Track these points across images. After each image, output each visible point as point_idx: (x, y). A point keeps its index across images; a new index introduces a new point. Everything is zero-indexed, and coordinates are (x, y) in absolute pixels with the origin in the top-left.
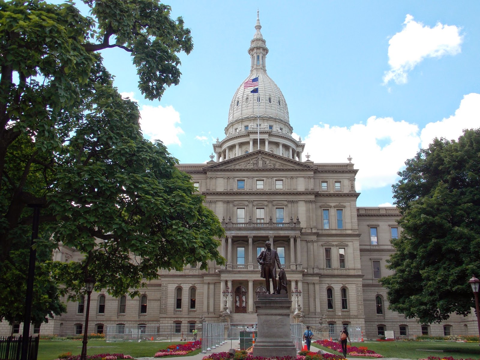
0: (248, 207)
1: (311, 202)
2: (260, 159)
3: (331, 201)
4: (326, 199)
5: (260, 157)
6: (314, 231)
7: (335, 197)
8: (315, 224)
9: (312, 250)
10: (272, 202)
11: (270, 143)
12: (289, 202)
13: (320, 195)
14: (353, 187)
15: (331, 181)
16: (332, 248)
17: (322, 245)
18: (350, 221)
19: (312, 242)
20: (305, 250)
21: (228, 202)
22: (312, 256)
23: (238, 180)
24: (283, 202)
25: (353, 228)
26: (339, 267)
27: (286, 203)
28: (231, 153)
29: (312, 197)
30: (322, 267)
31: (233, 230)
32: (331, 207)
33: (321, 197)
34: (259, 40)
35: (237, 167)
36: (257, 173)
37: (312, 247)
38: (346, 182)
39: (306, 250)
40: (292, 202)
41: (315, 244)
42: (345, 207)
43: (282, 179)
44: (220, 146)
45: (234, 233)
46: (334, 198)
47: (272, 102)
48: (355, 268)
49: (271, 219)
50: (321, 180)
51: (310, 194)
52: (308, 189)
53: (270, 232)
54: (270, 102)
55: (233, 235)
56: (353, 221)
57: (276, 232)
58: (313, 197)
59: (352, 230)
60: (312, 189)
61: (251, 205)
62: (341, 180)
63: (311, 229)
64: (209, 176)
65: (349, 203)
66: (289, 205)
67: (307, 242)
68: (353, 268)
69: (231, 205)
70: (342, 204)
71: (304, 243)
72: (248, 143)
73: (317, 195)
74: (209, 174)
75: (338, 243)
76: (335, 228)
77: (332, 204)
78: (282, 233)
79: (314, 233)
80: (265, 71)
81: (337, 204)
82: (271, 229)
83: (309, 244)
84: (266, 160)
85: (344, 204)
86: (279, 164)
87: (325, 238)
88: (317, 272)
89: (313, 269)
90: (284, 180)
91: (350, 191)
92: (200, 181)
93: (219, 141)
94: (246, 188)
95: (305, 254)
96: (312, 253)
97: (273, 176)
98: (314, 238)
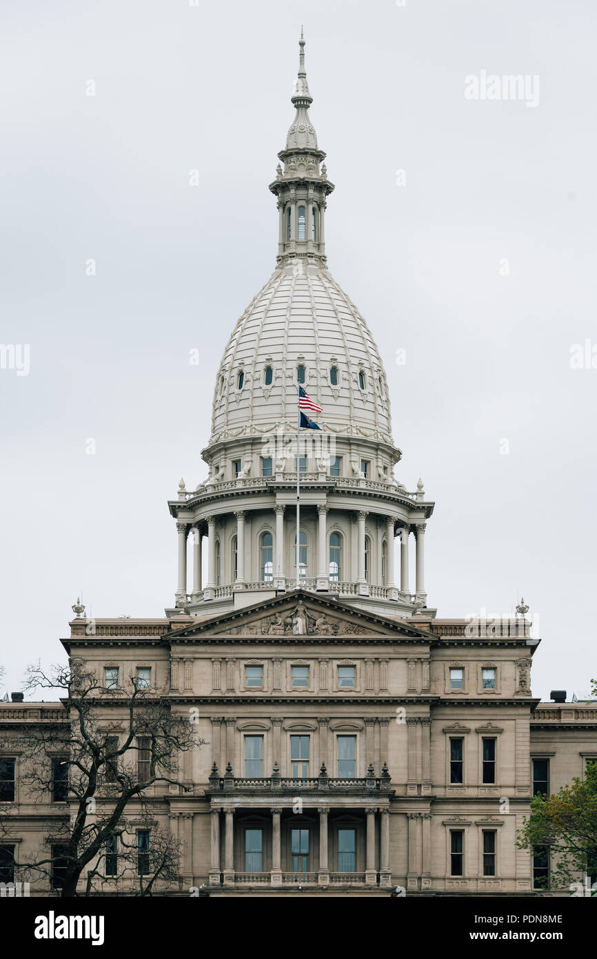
0: (270, 733)
1: (420, 721)
2: (301, 613)
3: (469, 717)
4: (458, 711)
5: (301, 609)
6: (425, 792)
7: (481, 706)
8: (427, 776)
9: (418, 837)
10: (326, 721)
11: (332, 513)
12: (369, 721)
13: (445, 703)
14: (524, 682)
15: (472, 667)
16: (467, 829)
17: (444, 824)
18: (512, 766)
19: (420, 816)
20: (403, 835)
21: (223, 721)
22: (418, 849)
23: (246, 666)
24: (353, 721)
25: (519, 783)
26: (481, 875)
27: (360, 723)
28: (221, 533)
29: (424, 711)
30: (440, 874)
31: (237, 796)
32: (468, 731)
33: (447, 706)
34: (306, 153)
35: (245, 634)
36: (293, 649)
37: (418, 828)
38: (509, 671)
39: (405, 836)
40: (376, 721)
41: (427, 822)
42: (501, 731)
43: (354, 662)
44: (191, 507)
45: (239, 802)
46: (477, 711)
47: (341, 383)
48: (518, 876)
49: (323, 770)
50: (449, 664)
51: (419, 702)
52: (414, 691)
53: (322, 800)
54: (334, 381)
55: (236, 805)
56: (518, 765)
57: (333, 800)
58: (426, 709)
59: (515, 787)
60: (424, 691)
61: (277, 729)
62: (497, 664)
63: (419, 786)
64: (175, 656)
65: (513, 722)
66: (369, 729)
67: (408, 817)
68: (513, 876)
69: (231, 729)
70: (495, 724)
71: (401, 821)
72: (270, 513)
73: (437, 704)
74: (176, 651)
75: (480, 818)
76: (476, 784)
77: (472, 725)
78: (349, 802)
79: (425, 797)
80: (322, 259)
81: (484, 723)
82: (324, 794)
83: (412, 822)
84: (316, 615)
85: (500, 725)
86: (347, 625)
87: (451, 807)
88: (427, 886)
89: (420, 879)
90: (358, 667)
91: (517, 693)
92: (152, 664)
93: (188, 489)
94: (266, 685)
95: (403, 845)
96: (419, 843)
97: (331, 656)
98: (424, 808)
